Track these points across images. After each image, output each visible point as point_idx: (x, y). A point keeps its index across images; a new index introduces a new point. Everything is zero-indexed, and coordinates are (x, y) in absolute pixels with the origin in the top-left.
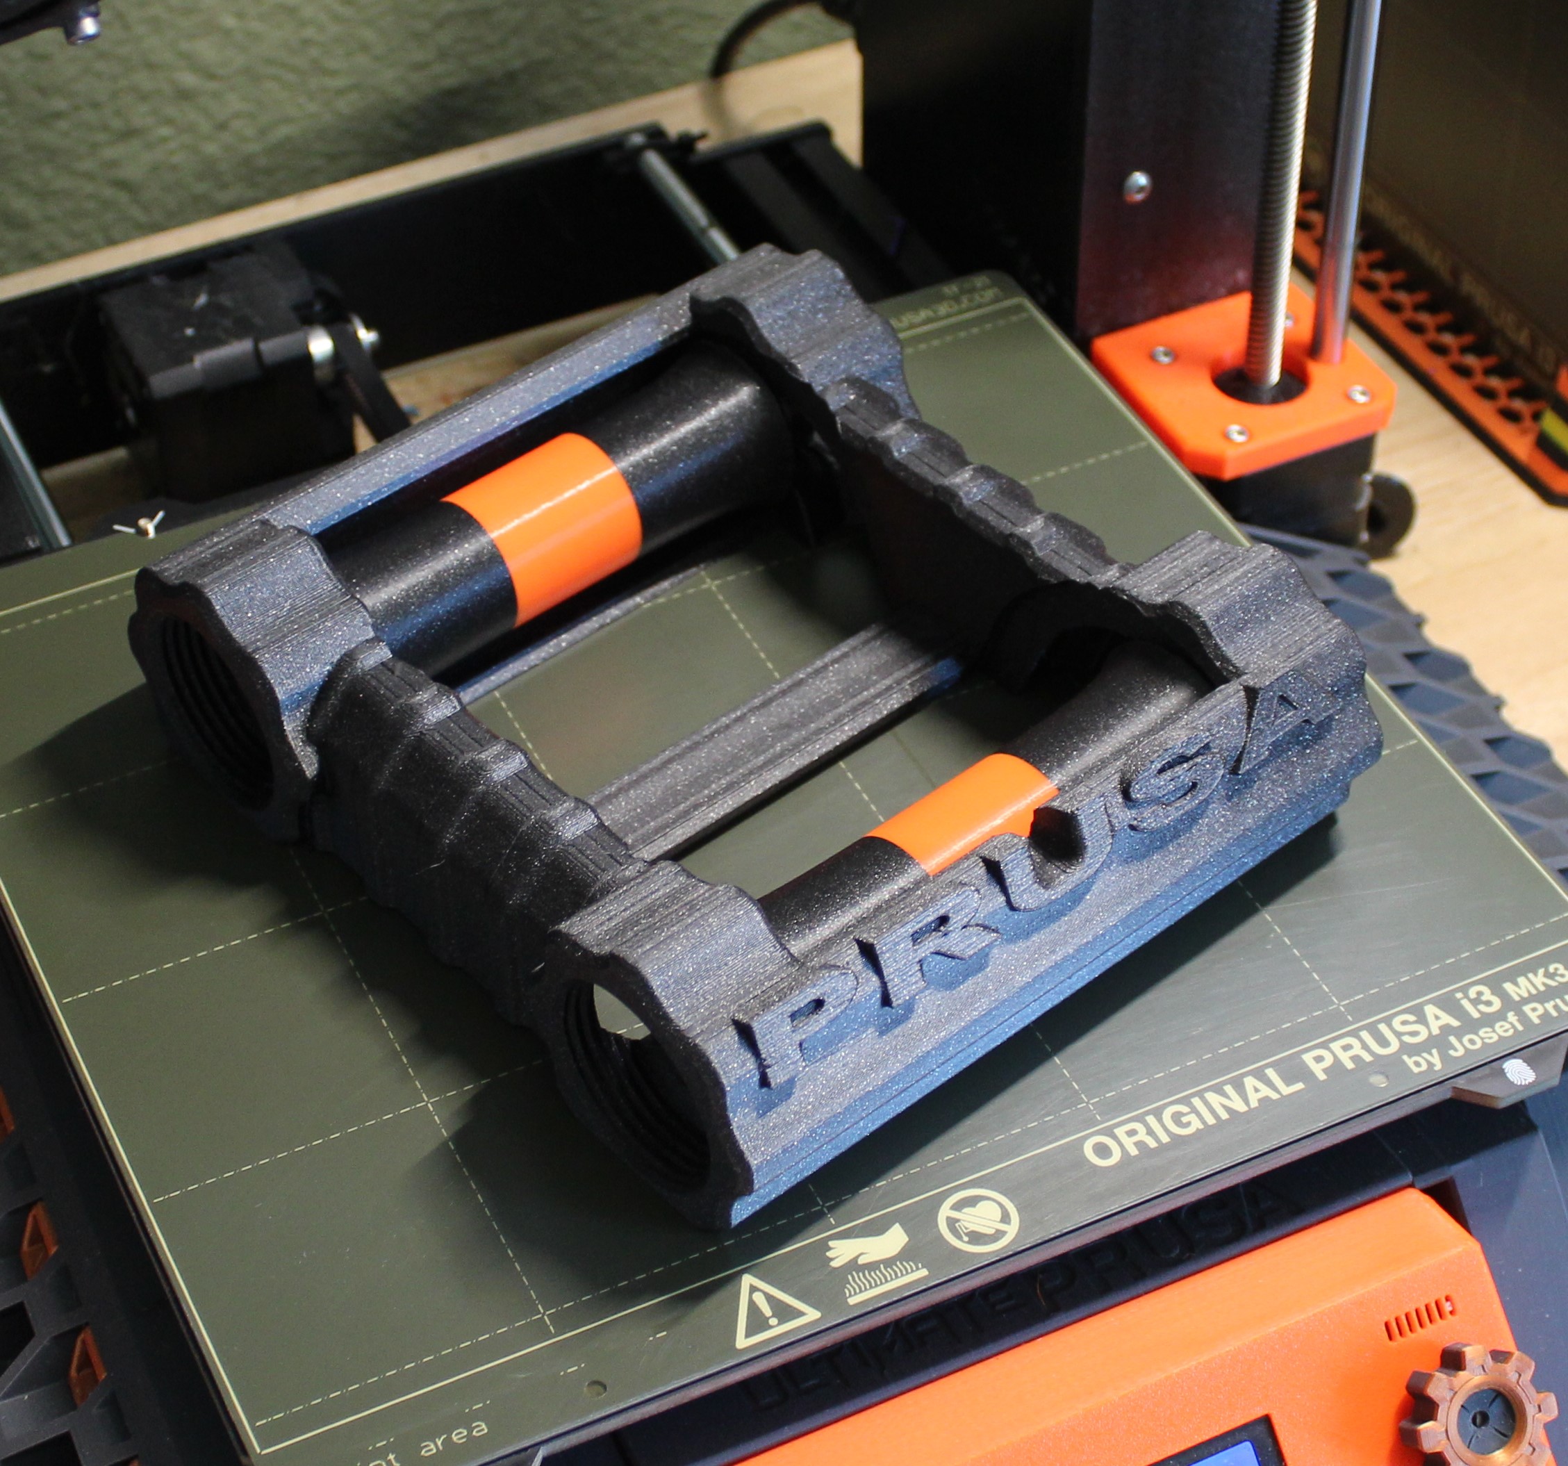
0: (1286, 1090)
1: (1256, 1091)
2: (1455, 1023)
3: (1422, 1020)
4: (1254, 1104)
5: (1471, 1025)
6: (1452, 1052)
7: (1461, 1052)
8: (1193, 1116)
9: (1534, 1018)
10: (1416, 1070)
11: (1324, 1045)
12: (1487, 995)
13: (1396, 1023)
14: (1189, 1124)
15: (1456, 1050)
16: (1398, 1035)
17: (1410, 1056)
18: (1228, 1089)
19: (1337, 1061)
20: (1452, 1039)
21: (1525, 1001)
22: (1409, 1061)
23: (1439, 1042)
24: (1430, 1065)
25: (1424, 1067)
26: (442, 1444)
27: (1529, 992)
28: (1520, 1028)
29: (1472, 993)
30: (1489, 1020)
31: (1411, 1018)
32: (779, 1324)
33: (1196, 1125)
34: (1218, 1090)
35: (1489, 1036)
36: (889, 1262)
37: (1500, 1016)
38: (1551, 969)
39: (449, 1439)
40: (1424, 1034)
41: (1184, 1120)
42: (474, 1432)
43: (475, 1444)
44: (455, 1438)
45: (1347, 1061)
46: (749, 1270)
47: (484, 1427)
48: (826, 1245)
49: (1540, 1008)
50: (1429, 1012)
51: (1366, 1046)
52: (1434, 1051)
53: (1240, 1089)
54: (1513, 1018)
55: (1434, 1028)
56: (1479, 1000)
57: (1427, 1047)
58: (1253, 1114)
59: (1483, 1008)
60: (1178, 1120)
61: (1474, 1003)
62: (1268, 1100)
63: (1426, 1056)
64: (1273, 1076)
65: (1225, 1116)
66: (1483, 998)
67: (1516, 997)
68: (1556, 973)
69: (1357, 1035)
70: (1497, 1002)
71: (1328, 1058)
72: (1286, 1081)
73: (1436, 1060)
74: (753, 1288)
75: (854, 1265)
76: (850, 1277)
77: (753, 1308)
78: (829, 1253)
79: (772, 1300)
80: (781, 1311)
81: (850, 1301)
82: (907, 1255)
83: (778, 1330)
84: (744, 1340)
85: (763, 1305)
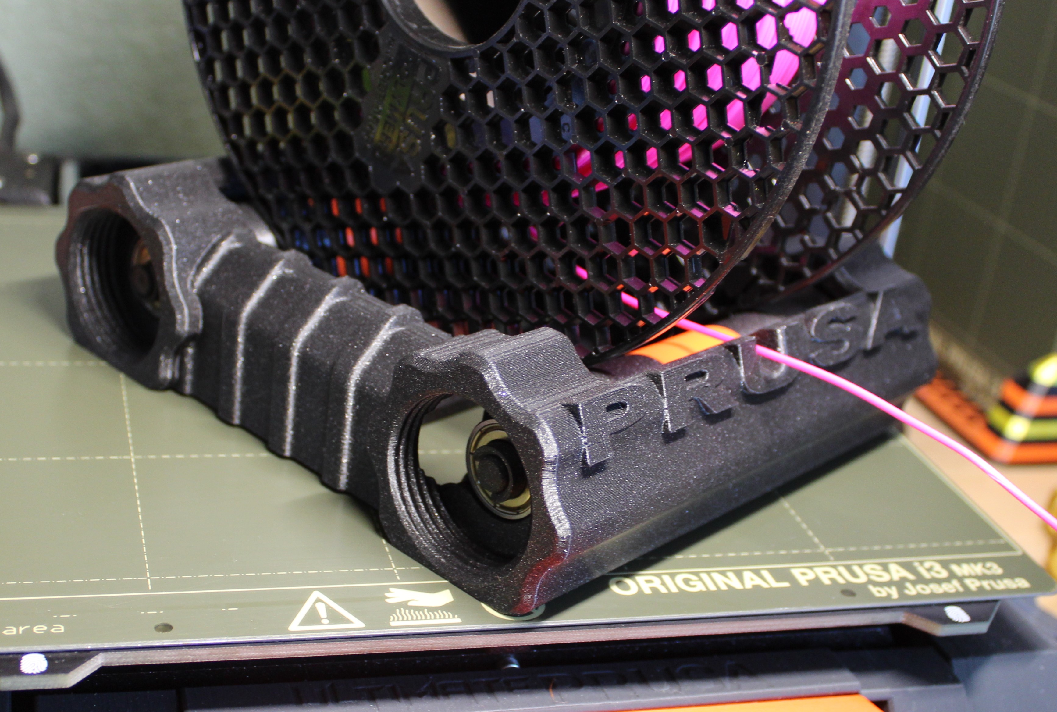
0: (773, 582)
1: (751, 579)
2: (911, 577)
3: (886, 569)
4: (748, 585)
5: (923, 580)
7: (915, 591)
8: (700, 583)
9: (972, 587)
11: (810, 568)
12: (939, 568)
13: (867, 570)
14: (694, 586)
15: (909, 591)
16: (867, 575)
17: (874, 587)
18: (731, 575)
19: (818, 578)
20: (909, 586)
21: (965, 577)
22: (872, 589)
23: (899, 586)
24: (889, 594)
25: (884, 593)
26: (23, 631)
27: (970, 573)
28: (961, 589)
29: (927, 565)
30: (936, 582)
31: (879, 567)
32: (329, 624)
33: (701, 587)
34: (723, 573)
35: (936, 589)
36: (432, 609)
37: (948, 581)
38: (988, 566)
39: (31, 629)
40: (887, 577)
41: (692, 584)
42: (53, 630)
43: (48, 636)
44: (35, 629)
45: (826, 580)
46: (320, 590)
47: (62, 629)
48: (386, 589)
49: (977, 583)
50: (893, 568)
51: (841, 575)
52: (894, 589)
53: (739, 577)
54: (956, 584)
55: (895, 576)
56: (932, 570)
57: (888, 586)
58: (747, 591)
59: (934, 575)
60: (687, 583)
61: (927, 571)
62: (760, 587)
63: (887, 590)
64: (766, 575)
65: (723, 587)
66: (935, 570)
67: (960, 574)
68: (991, 569)
69: (836, 568)
70: (945, 573)
71: (811, 575)
72: (776, 580)
73: (894, 593)
74: (318, 600)
75: (404, 605)
76: (398, 611)
77: (313, 611)
78: (387, 595)
79: (329, 610)
80: (334, 617)
81: (392, 623)
82: (449, 609)
83: (326, 627)
84: (297, 626)
85: (322, 611)
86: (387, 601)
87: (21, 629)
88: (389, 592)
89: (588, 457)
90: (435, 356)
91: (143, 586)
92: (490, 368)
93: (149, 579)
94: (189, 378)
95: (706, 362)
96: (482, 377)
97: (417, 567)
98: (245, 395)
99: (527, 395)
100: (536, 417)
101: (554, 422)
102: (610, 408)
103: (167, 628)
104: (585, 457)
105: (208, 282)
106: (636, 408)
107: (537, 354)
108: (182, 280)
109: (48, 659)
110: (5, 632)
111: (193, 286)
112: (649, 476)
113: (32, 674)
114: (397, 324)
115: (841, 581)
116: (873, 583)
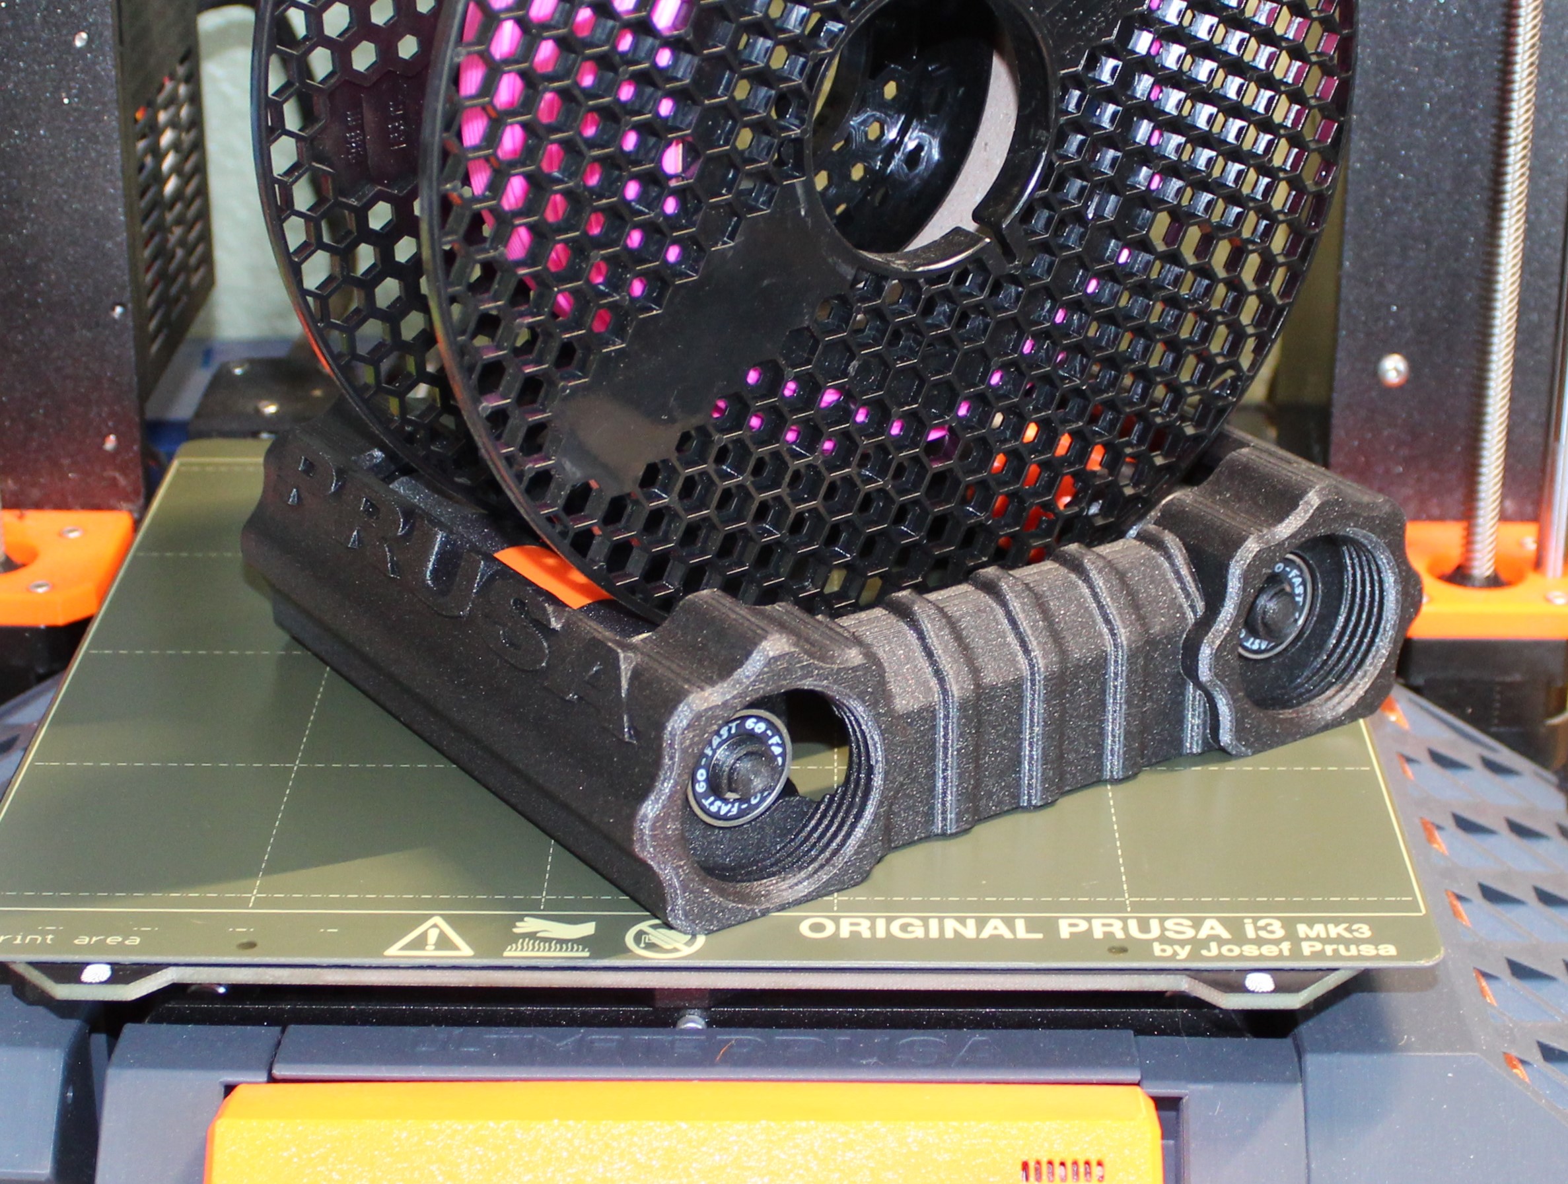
0: (1022, 932)
1: (995, 927)
2: (1226, 935)
3: (1197, 924)
4: (985, 934)
5: (1239, 938)
6: (1204, 952)
7: (1214, 951)
8: (922, 929)
9: (1307, 951)
10: (1157, 952)
11: (1089, 920)
12: (1277, 926)
13: (1169, 924)
14: (912, 932)
15: (1209, 950)
16: (1163, 929)
17: (1160, 944)
18: (971, 923)
19: (1090, 930)
20: (1213, 945)
21: (1308, 939)
22: (1157, 948)
23: (1198, 944)
24: (1175, 953)
25: (1169, 951)
26: (96, 940)
27: (1318, 934)
28: (1286, 953)
29: (1261, 923)
30: (1259, 942)
31: (1189, 923)
33: (919, 933)
34: (962, 921)
35: (1250, 950)
36: (561, 942)
37: (1277, 942)
38: (1355, 927)
39: (105, 938)
40: (1190, 933)
41: (910, 929)
42: (127, 942)
43: (120, 948)
44: (109, 941)
46: (441, 915)
47: (138, 940)
48: (521, 918)
49: (1318, 946)
50: (1208, 923)
51: (1125, 928)
52: (1188, 948)
53: (981, 924)
54: (1286, 947)
55: (1203, 934)
56: (1264, 928)
57: (1182, 943)
58: (977, 940)
59: (1263, 934)
60: (904, 928)
61: (1257, 929)
62: (1000, 937)
63: (1177, 948)
64: (1020, 925)
65: (949, 934)
66: (1269, 928)
67: (1302, 935)
68: (1357, 930)
69: (1124, 920)
70: (1280, 933)
71: (1083, 926)
72: (1028, 930)
73: (1183, 953)
74: (435, 926)
75: (532, 936)
76: (520, 941)
77: (424, 936)
78: (518, 924)
79: (442, 937)
80: (444, 942)
81: (506, 954)
82: (583, 942)
83: (429, 953)
84: (394, 952)
85: (433, 936)
86: (515, 930)
87: (94, 939)
88: (522, 920)
91: (244, 903)
93: (254, 896)
103: (251, 945)
109: (113, 970)
113: (91, 983)
115: (1120, 935)
116: (1163, 939)
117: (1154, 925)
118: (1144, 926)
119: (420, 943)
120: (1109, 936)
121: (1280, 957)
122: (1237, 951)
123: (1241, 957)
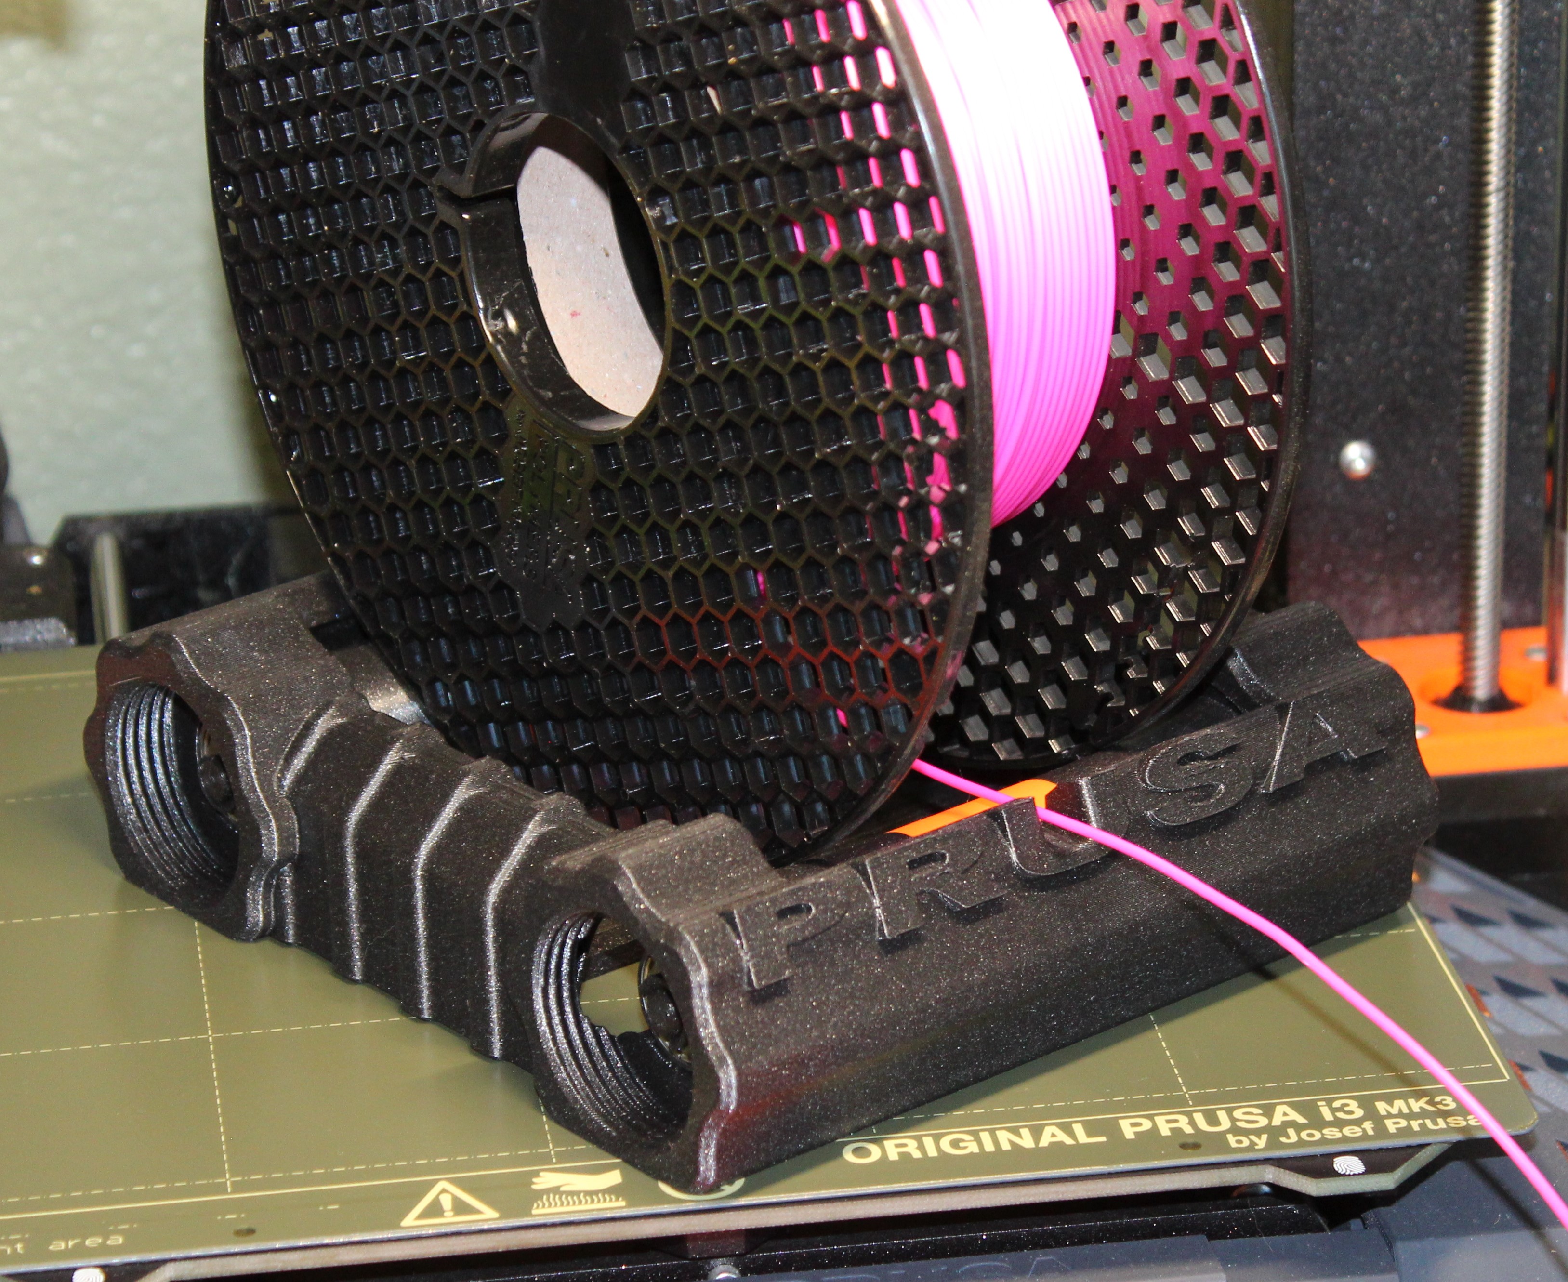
0: (1082, 1137)
1: (1053, 1134)
2: (1301, 1120)
3: (1268, 1112)
4: (1045, 1142)
5: (1318, 1123)
6: (1283, 1140)
7: (1294, 1138)
8: (975, 1143)
9: (1392, 1129)
10: (1234, 1145)
11: (1151, 1118)
12: (1353, 1105)
13: (1238, 1114)
14: (965, 1148)
15: (1288, 1137)
16: (1233, 1120)
17: (1234, 1136)
18: (1025, 1132)
19: (1155, 1128)
20: (1291, 1131)
21: (1390, 1116)
22: (1230, 1138)
23: (1275, 1133)
24: (1253, 1144)
25: (1246, 1143)
26: (73, 1244)
27: (1400, 1110)
28: (1371, 1132)
29: (1337, 1104)
30: (1339, 1124)
31: (1260, 1111)
33: (973, 1148)
34: (1015, 1131)
35: (1332, 1133)
36: (591, 1193)
37: (1358, 1122)
38: (1438, 1099)
39: (83, 1241)
40: (1263, 1122)
41: (961, 1144)
42: (109, 1242)
43: (104, 1249)
44: (88, 1243)
45: (1165, 1130)
46: (448, 1180)
47: (121, 1240)
48: (536, 1174)
49: (1403, 1123)
50: (1280, 1110)
51: (1192, 1123)
52: (1264, 1137)
53: (1037, 1133)
54: (1368, 1126)
55: (1277, 1120)
56: (1341, 1109)
57: (1258, 1132)
58: (1037, 1151)
59: (1340, 1115)
60: (955, 1144)
61: (1333, 1111)
62: (1061, 1144)
63: (1253, 1137)
64: (1078, 1129)
65: (1006, 1146)
66: (1346, 1109)
67: (1383, 1112)
68: (1440, 1103)
69: (1189, 1114)
70: (1359, 1113)
71: (1147, 1125)
72: (1089, 1134)
73: (1261, 1142)
74: (444, 1191)
75: (556, 1190)
76: (545, 1197)
77: (437, 1202)
78: (534, 1180)
79: (456, 1200)
80: (460, 1207)
81: (534, 1212)
82: (613, 1191)
83: (450, 1220)
84: (411, 1222)
85: (446, 1202)
86: (534, 1187)
87: (71, 1244)
89: (753, 977)
90: (570, 864)
91: (222, 1189)
92: (624, 874)
93: (229, 1180)
94: (290, 918)
95: (944, 840)
96: (615, 888)
97: (583, 1146)
98: (365, 936)
99: (673, 906)
100: (679, 933)
101: (701, 937)
102: (782, 914)
103: (250, 1232)
104: (750, 977)
105: (300, 779)
106: (825, 911)
107: (692, 851)
108: (265, 781)
109: (105, 1273)
110: (51, 1248)
111: (281, 787)
112: (859, 998)
114: (544, 821)
115: (1189, 1130)
116: (1235, 1130)
117: (1222, 1115)
118: (1213, 1120)
119: (435, 1209)
120: (1177, 1132)
121: (1365, 1136)
122: (1317, 1136)
123: (1324, 1141)
